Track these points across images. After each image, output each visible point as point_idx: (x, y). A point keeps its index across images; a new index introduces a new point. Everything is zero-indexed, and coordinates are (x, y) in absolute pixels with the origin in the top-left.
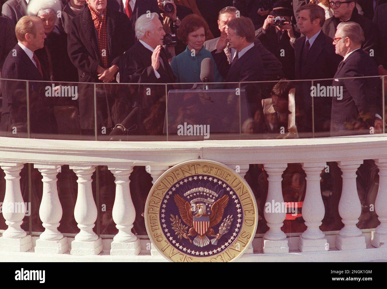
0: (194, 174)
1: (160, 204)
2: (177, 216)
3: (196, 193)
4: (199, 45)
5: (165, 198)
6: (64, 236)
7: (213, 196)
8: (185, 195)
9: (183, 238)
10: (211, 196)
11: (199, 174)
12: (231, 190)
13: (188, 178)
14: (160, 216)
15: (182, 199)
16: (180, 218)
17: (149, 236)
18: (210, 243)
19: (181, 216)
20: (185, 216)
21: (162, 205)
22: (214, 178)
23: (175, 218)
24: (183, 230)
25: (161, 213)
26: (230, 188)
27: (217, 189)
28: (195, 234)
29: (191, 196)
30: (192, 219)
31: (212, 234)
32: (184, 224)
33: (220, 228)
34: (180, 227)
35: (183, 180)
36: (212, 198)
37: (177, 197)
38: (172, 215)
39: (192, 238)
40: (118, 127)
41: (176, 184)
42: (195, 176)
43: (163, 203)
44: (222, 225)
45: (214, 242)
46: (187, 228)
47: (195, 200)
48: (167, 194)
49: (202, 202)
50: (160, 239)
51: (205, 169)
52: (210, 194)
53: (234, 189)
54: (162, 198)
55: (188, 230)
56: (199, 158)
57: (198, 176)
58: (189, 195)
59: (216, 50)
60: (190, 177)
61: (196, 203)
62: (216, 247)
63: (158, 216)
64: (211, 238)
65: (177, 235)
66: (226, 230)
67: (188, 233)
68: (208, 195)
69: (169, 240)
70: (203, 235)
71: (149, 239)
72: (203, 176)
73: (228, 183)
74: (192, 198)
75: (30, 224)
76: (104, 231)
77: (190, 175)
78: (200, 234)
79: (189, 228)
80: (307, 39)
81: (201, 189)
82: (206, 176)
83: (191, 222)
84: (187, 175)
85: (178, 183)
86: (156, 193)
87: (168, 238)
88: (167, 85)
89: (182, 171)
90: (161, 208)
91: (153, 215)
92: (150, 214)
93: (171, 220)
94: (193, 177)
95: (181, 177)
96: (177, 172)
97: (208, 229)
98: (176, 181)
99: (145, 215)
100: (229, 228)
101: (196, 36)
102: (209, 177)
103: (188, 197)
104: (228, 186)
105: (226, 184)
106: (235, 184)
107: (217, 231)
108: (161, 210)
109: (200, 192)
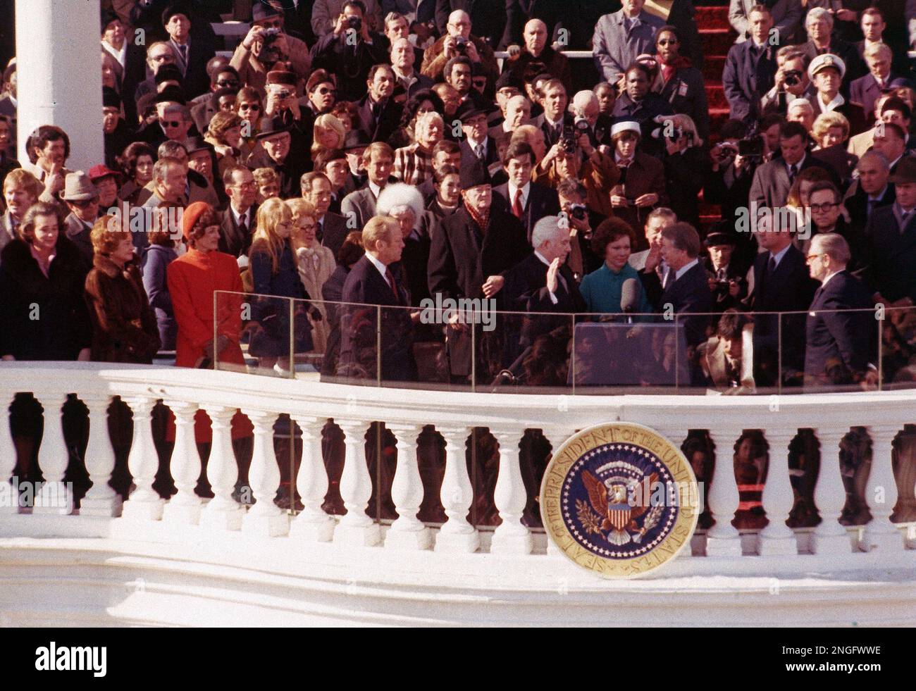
0: (610, 442)
1: (562, 484)
2: (585, 503)
3: (613, 469)
4: (622, 261)
5: (568, 476)
6: (426, 526)
7: (637, 474)
8: (598, 471)
9: (593, 531)
10: (634, 474)
11: (618, 441)
12: (663, 466)
13: (601, 447)
14: (562, 501)
15: (593, 478)
16: (589, 504)
17: (546, 529)
18: (632, 540)
19: (592, 502)
20: (597, 503)
21: (564, 486)
22: (638, 448)
23: (583, 504)
24: (593, 522)
25: (563, 497)
26: (661, 463)
27: (642, 463)
28: (611, 528)
29: (606, 473)
30: (606, 506)
31: (635, 528)
32: (594, 513)
33: (646, 520)
34: (590, 518)
35: (594, 450)
36: (635, 477)
37: (586, 474)
38: (578, 501)
39: (606, 533)
40: (505, 374)
41: (585, 455)
42: (612, 444)
43: (566, 483)
44: (649, 515)
45: (636, 539)
46: (599, 518)
47: (611, 479)
48: (572, 469)
49: (621, 483)
50: (561, 533)
51: (627, 435)
52: (632, 471)
53: (666, 464)
54: (564, 476)
55: (600, 522)
56: (618, 419)
57: (616, 445)
58: (603, 472)
59: (644, 270)
60: (605, 445)
61: (613, 484)
62: (639, 546)
63: (558, 500)
64: (632, 534)
65: (585, 528)
66: (655, 522)
67: (600, 526)
68: (629, 472)
69: (573, 535)
70: (622, 529)
71: (544, 533)
72: (623, 445)
73: (657, 455)
74: (607, 477)
75: (379, 509)
76: (481, 520)
77: (605, 443)
78: (617, 528)
79: (602, 518)
80: (772, 256)
81: (620, 464)
82: (627, 444)
83: (605, 511)
84: (601, 443)
85: (588, 454)
86: (557, 468)
87: (572, 532)
88: (576, 316)
89: (594, 437)
90: (563, 490)
91: (551, 500)
92: (547, 499)
93: (577, 507)
94: (608, 446)
95: (591, 445)
96: (587, 438)
97: (629, 521)
98: (584, 452)
99: (541, 500)
100: (658, 520)
101: (618, 248)
102: (631, 446)
103: (602, 475)
104: (657, 460)
105: (655, 456)
106: (667, 458)
107: (641, 524)
108: (562, 493)
109: (618, 468)
